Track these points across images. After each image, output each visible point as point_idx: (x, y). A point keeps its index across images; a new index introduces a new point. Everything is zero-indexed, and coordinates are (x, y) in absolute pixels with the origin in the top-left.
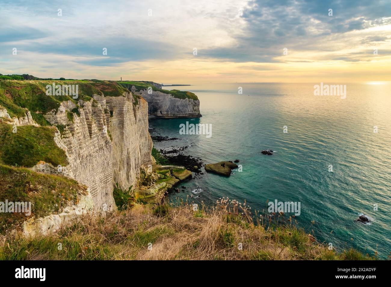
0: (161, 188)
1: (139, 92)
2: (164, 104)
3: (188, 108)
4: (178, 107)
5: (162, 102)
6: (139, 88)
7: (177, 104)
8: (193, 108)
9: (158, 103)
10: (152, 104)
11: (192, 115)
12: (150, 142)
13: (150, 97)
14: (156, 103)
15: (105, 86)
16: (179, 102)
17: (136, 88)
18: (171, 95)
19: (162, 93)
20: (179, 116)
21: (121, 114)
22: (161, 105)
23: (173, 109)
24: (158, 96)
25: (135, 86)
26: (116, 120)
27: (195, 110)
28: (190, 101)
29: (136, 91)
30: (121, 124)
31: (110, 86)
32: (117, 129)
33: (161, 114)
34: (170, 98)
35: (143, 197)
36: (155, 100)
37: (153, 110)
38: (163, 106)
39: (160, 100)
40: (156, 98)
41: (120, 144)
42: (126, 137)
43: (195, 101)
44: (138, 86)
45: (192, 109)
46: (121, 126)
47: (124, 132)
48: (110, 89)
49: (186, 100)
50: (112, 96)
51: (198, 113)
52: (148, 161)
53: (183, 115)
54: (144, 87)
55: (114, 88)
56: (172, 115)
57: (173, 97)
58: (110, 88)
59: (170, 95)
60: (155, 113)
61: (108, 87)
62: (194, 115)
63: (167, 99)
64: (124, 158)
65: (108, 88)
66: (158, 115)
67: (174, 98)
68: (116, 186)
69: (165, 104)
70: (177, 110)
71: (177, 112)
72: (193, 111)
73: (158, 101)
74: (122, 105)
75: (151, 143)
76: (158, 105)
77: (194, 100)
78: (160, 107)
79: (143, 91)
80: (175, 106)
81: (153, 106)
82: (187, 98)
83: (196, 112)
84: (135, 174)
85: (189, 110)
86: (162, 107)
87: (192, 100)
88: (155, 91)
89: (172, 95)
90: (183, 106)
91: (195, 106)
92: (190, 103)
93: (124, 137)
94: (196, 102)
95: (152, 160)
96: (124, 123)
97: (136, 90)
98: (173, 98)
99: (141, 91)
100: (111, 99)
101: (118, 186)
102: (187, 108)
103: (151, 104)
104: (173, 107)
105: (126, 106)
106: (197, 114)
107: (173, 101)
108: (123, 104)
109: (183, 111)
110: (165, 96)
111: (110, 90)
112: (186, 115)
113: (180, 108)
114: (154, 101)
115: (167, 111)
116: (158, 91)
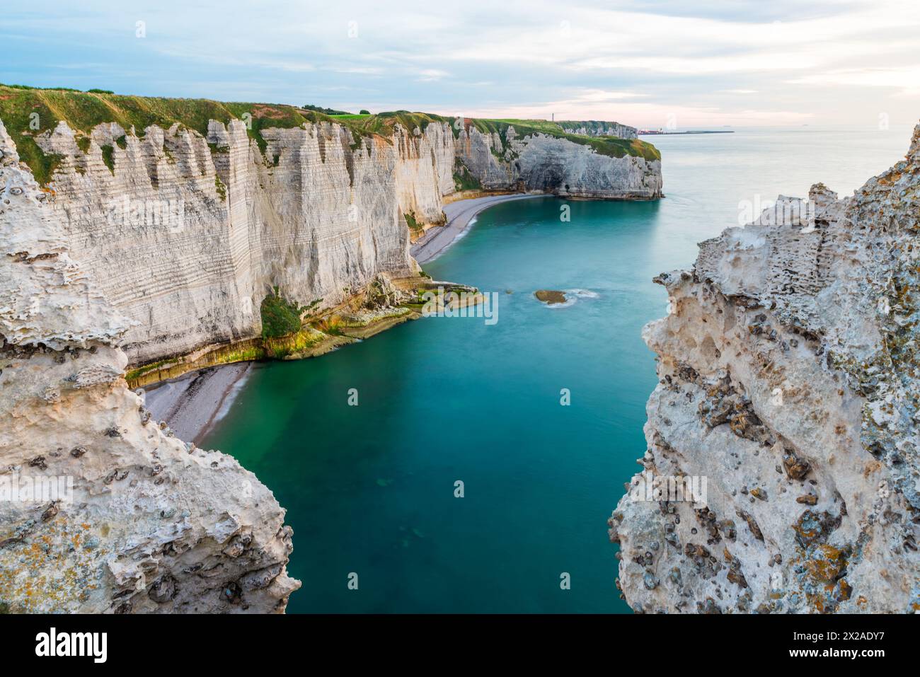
0: (391, 315)
1: (522, 141)
2: (574, 168)
3: (630, 178)
4: (604, 177)
5: (570, 163)
6: (523, 131)
7: (602, 170)
8: (643, 181)
9: (562, 165)
10: (550, 168)
11: (639, 197)
12: (403, 228)
13: (545, 152)
14: (558, 165)
15: (271, 110)
16: (608, 164)
17: (517, 132)
18: (590, 147)
19: (571, 144)
20: (605, 196)
21: (296, 161)
22: (568, 171)
23: (594, 181)
24: (561, 150)
25: (516, 127)
26: (286, 172)
27: (647, 185)
28: (636, 162)
29: (516, 138)
30: (297, 181)
31: (280, 108)
32: (285, 190)
33: (567, 191)
34: (588, 156)
35: (344, 324)
36: (555, 159)
37: (551, 182)
38: (572, 173)
39: (565, 159)
40: (558, 154)
41: (292, 219)
42: (309, 207)
43: (649, 162)
44: (522, 127)
45: (640, 181)
46: (298, 185)
47: (303, 196)
48: (279, 115)
49: (626, 159)
50: (279, 128)
51: (654, 194)
52: (401, 267)
53: (616, 194)
54: (534, 129)
55: (288, 112)
56: (590, 195)
57: (596, 151)
58: (280, 112)
59: (587, 147)
60: (557, 188)
61: (276, 110)
62: (642, 197)
63: (581, 157)
64: (302, 246)
65: (276, 113)
66: (561, 194)
67: (597, 155)
68: (273, 291)
69: (576, 169)
70: (602, 183)
71: (602, 188)
72: (642, 187)
73: (562, 162)
74: (298, 144)
75: (405, 232)
76: (561, 170)
77: (647, 159)
78: (566, 176)
79: (531, 138)
80: (598, 173)
81: (551, 172)
82: (628, 155)
83: (648, 190)
84: (347, 282)
85: (632, 185)
86: (568, 175)
87: (643, 160)
88: (557, 138)
89: (593, 148)
90: (617, 174)
91: (648, 175)
92: (636, 166)
93: (304, 207)
94: (653, 164)
95: (411, 266)
96: (302, 179)
97: (516, 135)
98: (595, 155)
99: (527, 137)
100: (278, 134)
101: (277, 291)
102: (626, 178)
103: (547, 167)
104: (594, 175)
105: (306, 146)
106: (651, 195)
107: (593, 161)
108: (301, 143)
109: (615, 185)
110: (577, 149)
111: (280, 117)
112: (622, 195)
113: (609, 178)
114: (553, 160)
115: (579, 185)
116: (563, 137)
